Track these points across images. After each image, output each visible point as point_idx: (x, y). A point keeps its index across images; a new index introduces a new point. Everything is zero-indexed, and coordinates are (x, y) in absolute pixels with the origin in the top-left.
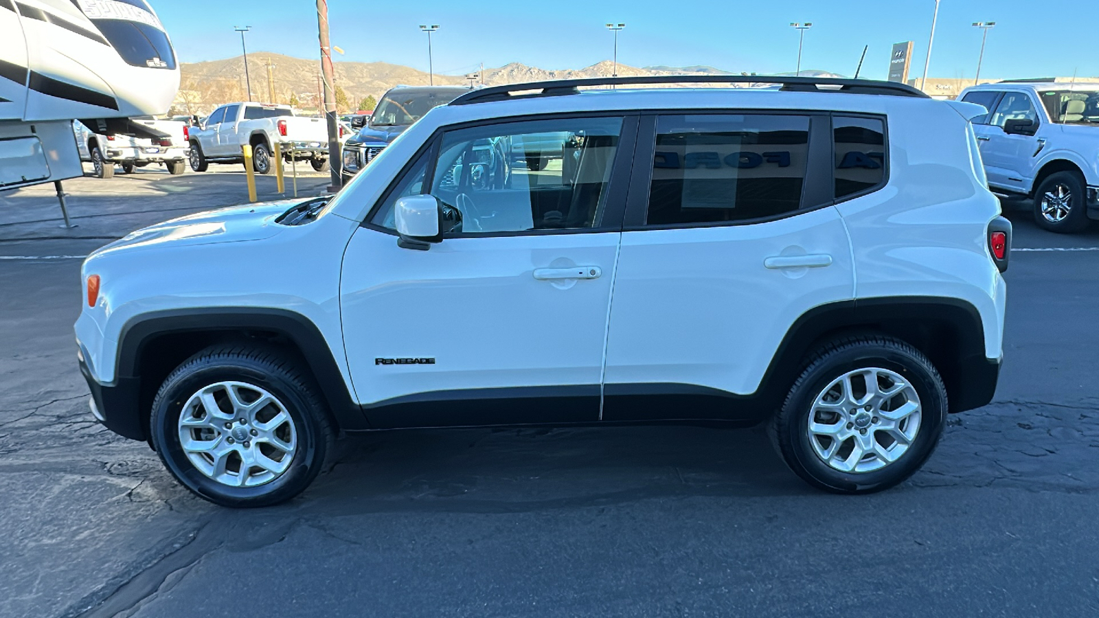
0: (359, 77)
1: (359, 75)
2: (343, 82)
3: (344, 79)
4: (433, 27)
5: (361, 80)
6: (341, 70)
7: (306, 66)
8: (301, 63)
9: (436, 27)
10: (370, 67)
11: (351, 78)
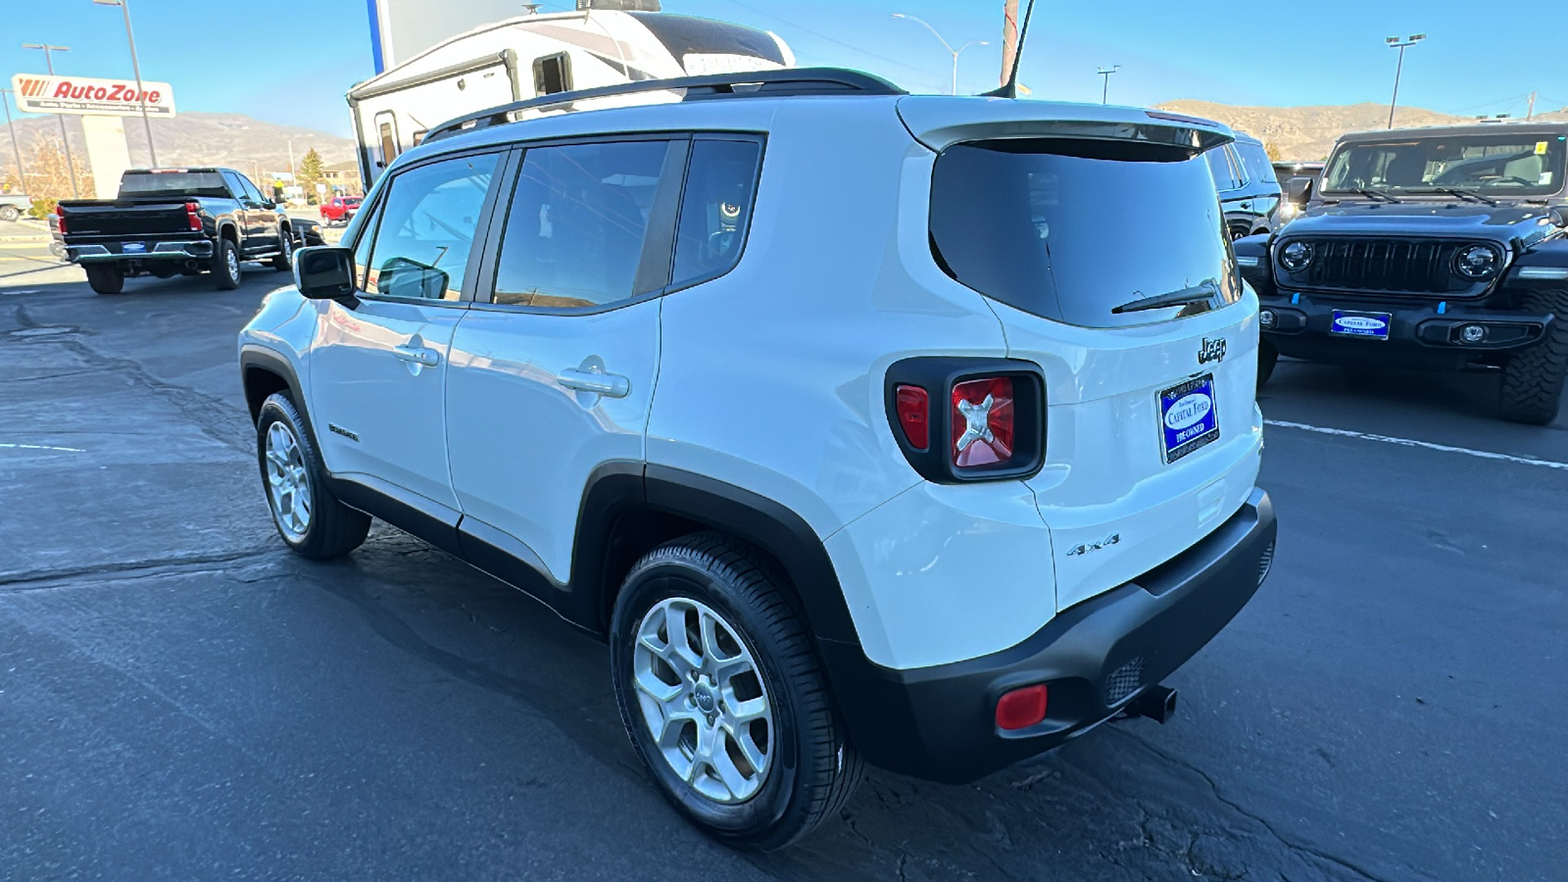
0: (1324, 129)
1: (1326, 125)
2: (1294, 137)
3: (1298, 132)
4: (1412, 39)
5: (1326, 134)
6: (1297, 119)
7: (1240, 117)
8: (1234, 113)
9: (1419, 37)
10: (1345, 112)
11: (1308, 131)
